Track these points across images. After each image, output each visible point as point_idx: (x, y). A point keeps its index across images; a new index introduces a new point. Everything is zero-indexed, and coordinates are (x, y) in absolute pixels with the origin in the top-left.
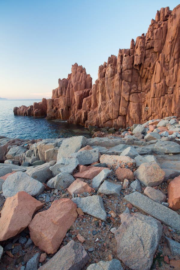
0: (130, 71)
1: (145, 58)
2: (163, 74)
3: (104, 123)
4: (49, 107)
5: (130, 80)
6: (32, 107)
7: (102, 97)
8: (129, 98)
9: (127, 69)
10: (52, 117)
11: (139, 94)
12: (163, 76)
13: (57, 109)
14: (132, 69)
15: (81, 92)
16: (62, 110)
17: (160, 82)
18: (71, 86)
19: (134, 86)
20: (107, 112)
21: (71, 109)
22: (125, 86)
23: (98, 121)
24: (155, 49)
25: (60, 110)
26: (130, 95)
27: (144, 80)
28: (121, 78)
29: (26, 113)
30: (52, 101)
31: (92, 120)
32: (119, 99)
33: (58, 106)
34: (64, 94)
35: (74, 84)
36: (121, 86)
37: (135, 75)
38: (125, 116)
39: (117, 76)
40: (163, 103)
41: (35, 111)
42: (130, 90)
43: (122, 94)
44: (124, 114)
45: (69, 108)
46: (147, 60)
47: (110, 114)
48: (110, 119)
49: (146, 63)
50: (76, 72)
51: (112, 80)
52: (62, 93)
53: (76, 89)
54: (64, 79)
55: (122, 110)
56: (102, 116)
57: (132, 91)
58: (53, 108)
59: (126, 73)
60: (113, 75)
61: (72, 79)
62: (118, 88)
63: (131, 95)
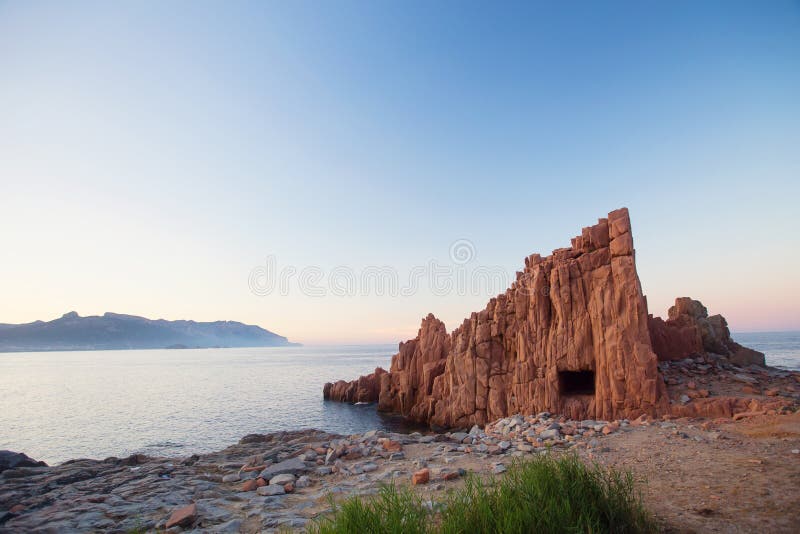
0: (487, 345)
1: (507, 325)
2: (529, 349)
3: (457, 420)
4: (383, 387)
5: (488, 356)
6: (355, 384)
7: (453, 379)
8: (488, 382)
9: (483, 341)
10: (386, 407)
11: (503, 377)
12: (529, 353)
13: (396, 391)
14: (490, 340)
15: (434, 365)
16: (404, 395)
17: (525, 360)
18: (419, 354)
19: (496, 364)
20: (459, 404)
21: (418, 394)
22: (481, 366)
23: (448, 417)
24: (518, 315)
25: (400, 394)
26: (489, 378)
27: (512, 355)
28: (475, 354)
29: (344, 396)
30: (390, 376)
31: (441, 416)
32: (473, 383)
33: (397, 387)
34: (407, 368)
35: (424, 351)
36: (474, 364)
37: (497, 349)
38: (485, 410)
39: (468, 352)
40: (533, 393)
41: (360, 393)
42: (489, 370)
43: (478, 376)
44: (482, 406)
45: (414, 391)
46: (510, 328)
47: (464, 407)
48: (464, 415)
49: (509, 333)
50: (428, 331)
51: (462, 357)
52: (403, 365)
53: (427, 360)
54: (409, 342)
55: (479, 401)
56: (453, 408)
57: (492, 372)
58: (390, 390)
59: (481, 347)
60: (464, 350)
61: (422, 343)
62: (471, 368)
63: (491, 379)
